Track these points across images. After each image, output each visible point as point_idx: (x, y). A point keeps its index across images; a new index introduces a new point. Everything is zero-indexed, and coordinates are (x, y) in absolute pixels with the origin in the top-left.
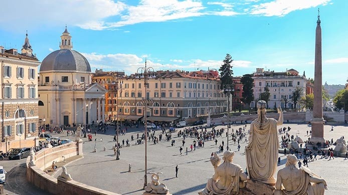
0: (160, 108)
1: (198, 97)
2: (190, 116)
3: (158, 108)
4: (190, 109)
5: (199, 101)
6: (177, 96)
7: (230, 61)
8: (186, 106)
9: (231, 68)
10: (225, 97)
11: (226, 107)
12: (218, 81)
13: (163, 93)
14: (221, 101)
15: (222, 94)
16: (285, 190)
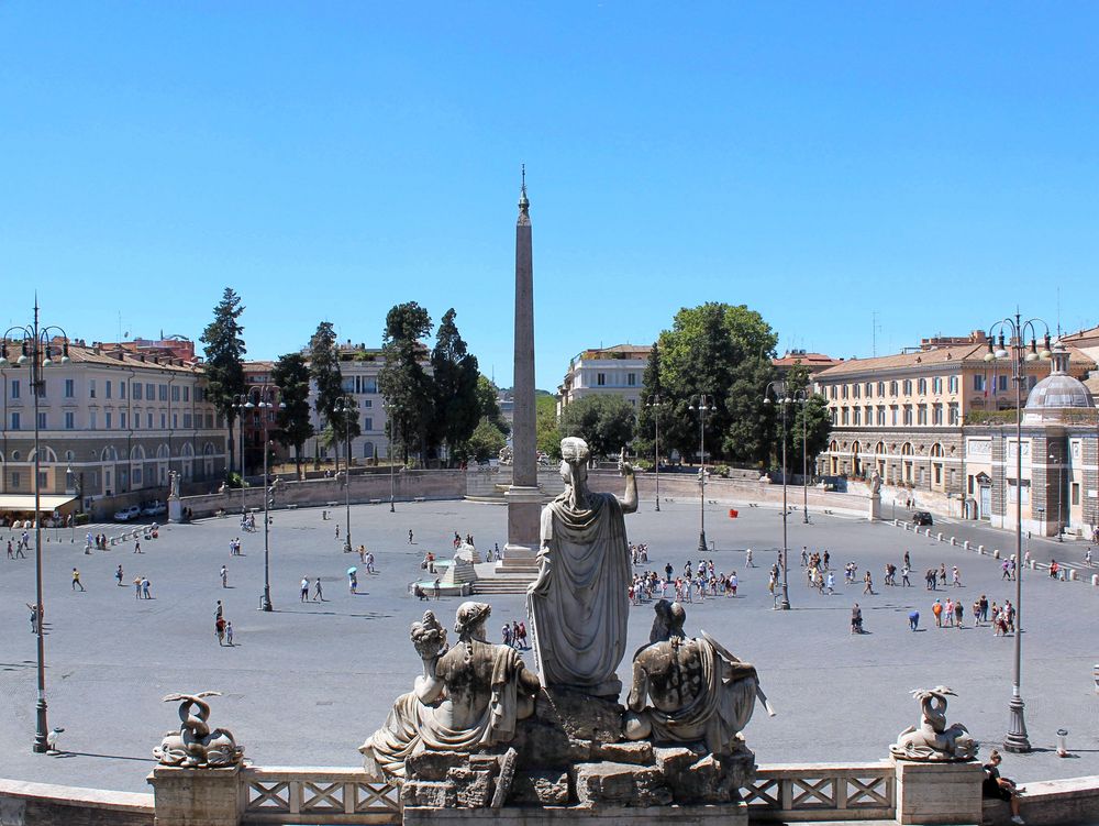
0: (5, 468)
1: (133, 427)
2: (108, 492)
4: (108, 467)
5: (138, 441)
6: (65, 424)
7: (235, 309)
8: (97, 460)
9: (240, 333)
10: (220, 425)
11: (223, 459)
12: (198, 375)
13: (14, 414)
14: (207, 438)
15: (210, 418)
16: (656, 709)
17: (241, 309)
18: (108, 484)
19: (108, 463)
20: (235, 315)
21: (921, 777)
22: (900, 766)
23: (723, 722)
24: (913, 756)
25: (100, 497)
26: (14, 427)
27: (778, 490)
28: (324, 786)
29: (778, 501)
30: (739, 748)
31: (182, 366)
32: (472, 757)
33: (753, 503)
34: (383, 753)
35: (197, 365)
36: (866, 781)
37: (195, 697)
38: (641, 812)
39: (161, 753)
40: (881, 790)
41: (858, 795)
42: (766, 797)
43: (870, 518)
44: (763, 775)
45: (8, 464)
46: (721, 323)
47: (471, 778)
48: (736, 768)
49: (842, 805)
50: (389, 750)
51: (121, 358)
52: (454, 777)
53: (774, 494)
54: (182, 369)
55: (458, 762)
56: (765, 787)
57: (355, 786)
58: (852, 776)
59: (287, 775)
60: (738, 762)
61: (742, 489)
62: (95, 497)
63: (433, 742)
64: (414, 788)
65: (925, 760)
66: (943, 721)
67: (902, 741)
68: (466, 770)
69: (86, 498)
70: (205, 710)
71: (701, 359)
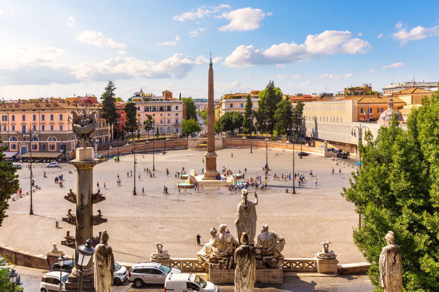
0: (40, 143)
2: (73, 150)
3: (37, 143)
6: (59, 129)
7: (113, 88)
8: (70, 140)
9: (114, 96)
10: (107, 125)
11: (108, 136)
12: (100, 109)
13: (42, 126)
14: (103, 130)
15: (104, 123)
16: (263, 248)
17: (114, 88)
18: (73, 147)
19: (73, 141)
20: (112, 90)
21: (323, 262)
22: (318, 260)
23: (277, 251)
24: (321, 257)
25: (71, 152)
26: (42, 130)
27: (291, 145)
28: (188, 263)
29: (292, 149)
30: (281, 256)
31: (95, 107)
32: (224, 258)
33: (283, 150)
34: (202, 256)
35: (99, 106)
36: (310, 263)
37: (160, 243)
38: (260, 270)
39: (152, 256)
40: (314, 265)
41: (308, 266)
42: (287, 266)
43: (324, 156)
44: (286, 261)
45: (41, 142)
46: (273, 88)
47: (224, 263)
48: (280, 260)
49: (305, 268)
50: (204, 256)
51: (76, 106)
52: (220, 263)
53: (291, 147)
54: (95, 108)
55: (220, 259)
56: (287, 263)
57: (195, 263)
58: (307, 261)
59: (180, 260)
60: (280, 259)
61: (280, 145)
62: (69, 152)
63: (215, 254)
64: (211, 265)
65: (324, 259)
66: (328, 250)
67: (318, 254)
68: (222, 261)
69: (67, 152)
70: (162, 246)
71: (266, 100)
